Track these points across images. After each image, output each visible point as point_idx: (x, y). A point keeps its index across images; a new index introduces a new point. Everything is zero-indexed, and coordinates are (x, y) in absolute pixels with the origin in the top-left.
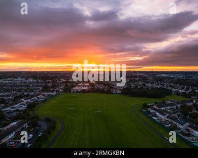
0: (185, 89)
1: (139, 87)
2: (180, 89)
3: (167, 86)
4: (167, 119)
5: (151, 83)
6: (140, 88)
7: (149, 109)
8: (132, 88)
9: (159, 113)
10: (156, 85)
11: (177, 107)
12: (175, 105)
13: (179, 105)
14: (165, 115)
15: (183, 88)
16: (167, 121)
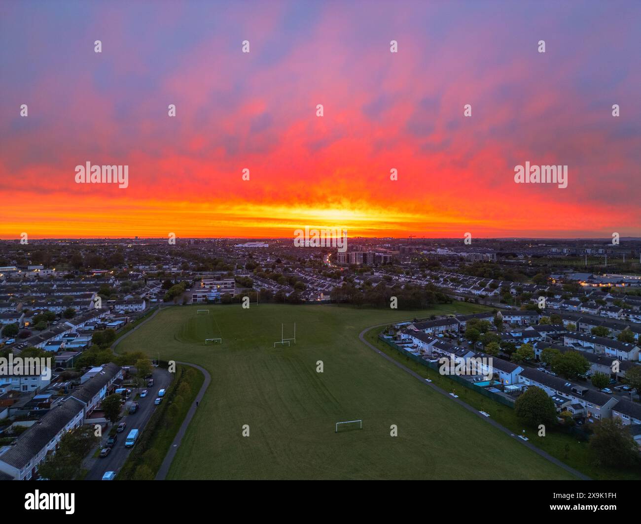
0: (487, 286)
1: (374, 285)
2: (475, 288)
3: (445, 281)
4: (434, 350)
5: (407, 274)
6: (378, 287)
7: (399, 333)
8: (357, 287)
9: (420, 339)
10: (418, 278)
11: (461, 328)
12: (456, 322)
13: (464, 323)
14: (432, 341)
15: (482, 285)
16: (435, 352)
